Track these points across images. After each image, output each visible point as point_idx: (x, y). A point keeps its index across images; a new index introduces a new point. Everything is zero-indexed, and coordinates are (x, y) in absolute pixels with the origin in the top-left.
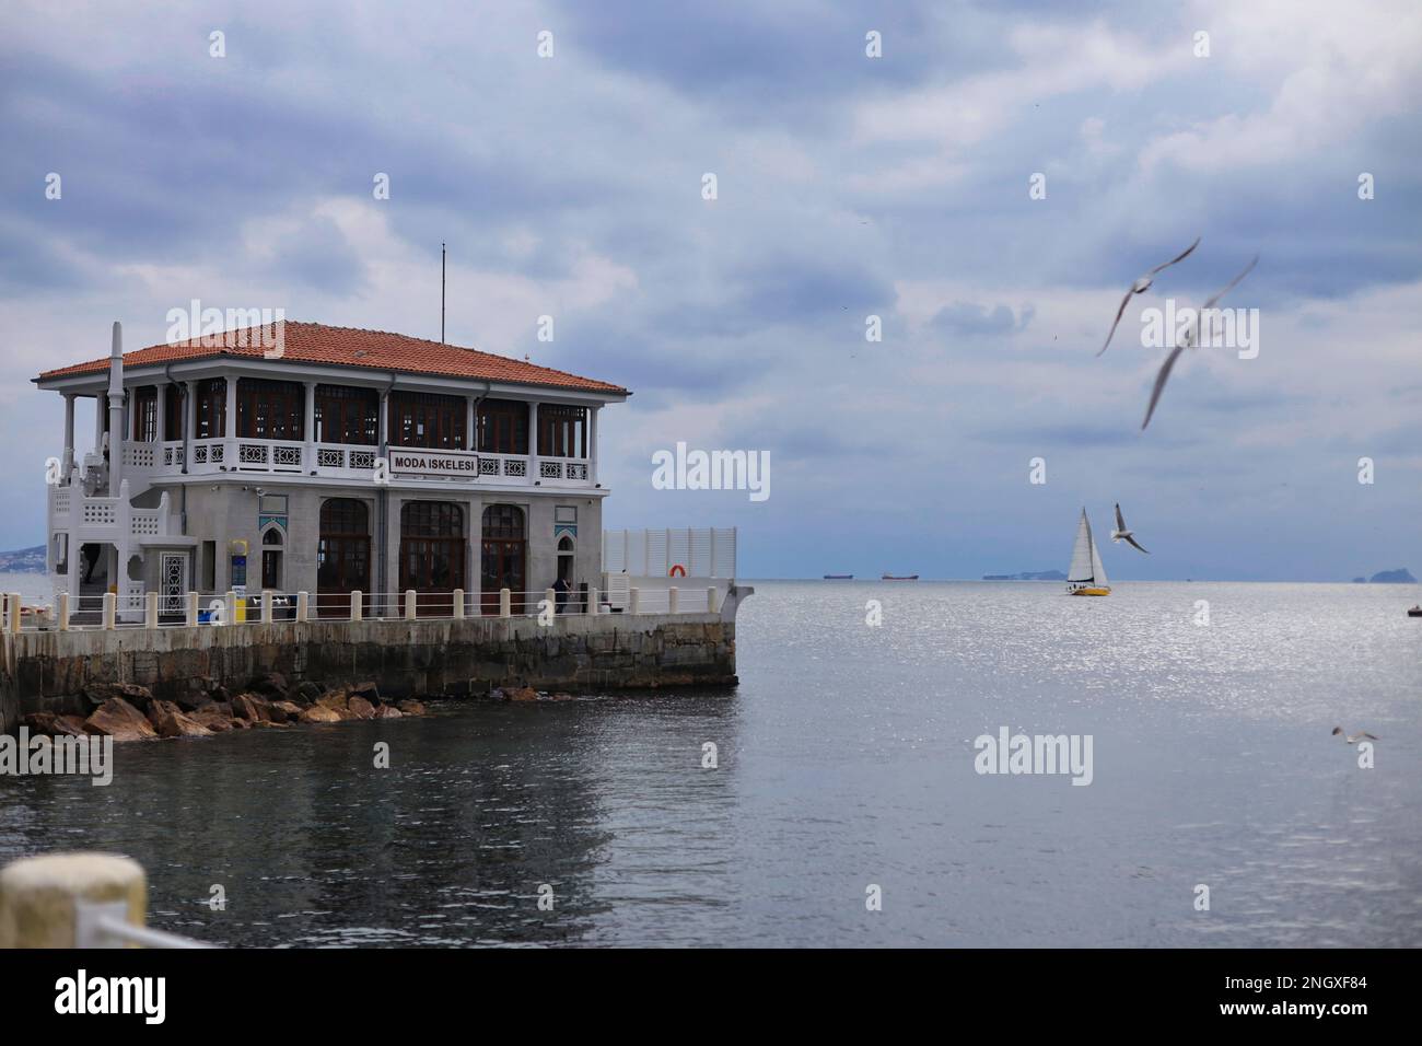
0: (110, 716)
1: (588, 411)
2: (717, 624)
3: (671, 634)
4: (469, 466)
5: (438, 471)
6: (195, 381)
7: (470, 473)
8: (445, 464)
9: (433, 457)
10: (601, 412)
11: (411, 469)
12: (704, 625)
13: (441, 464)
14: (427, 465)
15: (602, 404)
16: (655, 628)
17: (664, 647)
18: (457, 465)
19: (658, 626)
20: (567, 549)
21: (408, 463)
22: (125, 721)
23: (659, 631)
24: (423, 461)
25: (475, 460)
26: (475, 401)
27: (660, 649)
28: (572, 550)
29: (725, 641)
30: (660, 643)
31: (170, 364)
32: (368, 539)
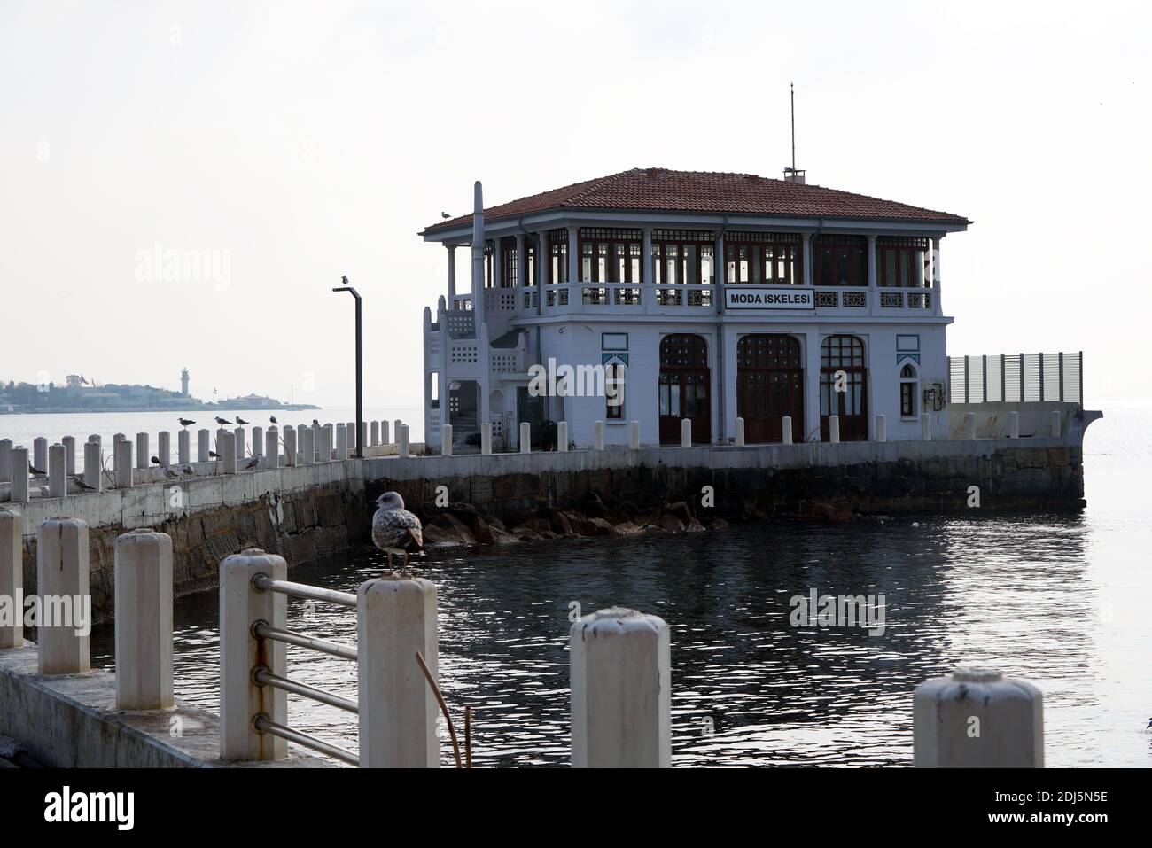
0: (439, 529)
1: (931, 241)
2: (1062, 448)
3: (1010, 457)
4: (805, 299)
5: (773, 305)
6: (545, 231)
7: (806, 306)
8: (780, 298)
9: (768, 292)
10: (943, 242)
11: (746, 305)
12: (1047, 449)
13: (777, 298)
14: (763, 299)
15: (943, 234)
16: (992, 451)
17: (1003, 470)
18: (792, 299)
19: (996, 450)
20: (911, 376)
21: (743, 299)
22: (451, 534)
23: (998, 455)
24: (758, 296)
25: (811, 293)
26: (811, 237)
27: (999, 472)
28: (915, 377)
29: (1071, 464)
30: (999, 468)
31: (521, 217)
32: (707, 371)
